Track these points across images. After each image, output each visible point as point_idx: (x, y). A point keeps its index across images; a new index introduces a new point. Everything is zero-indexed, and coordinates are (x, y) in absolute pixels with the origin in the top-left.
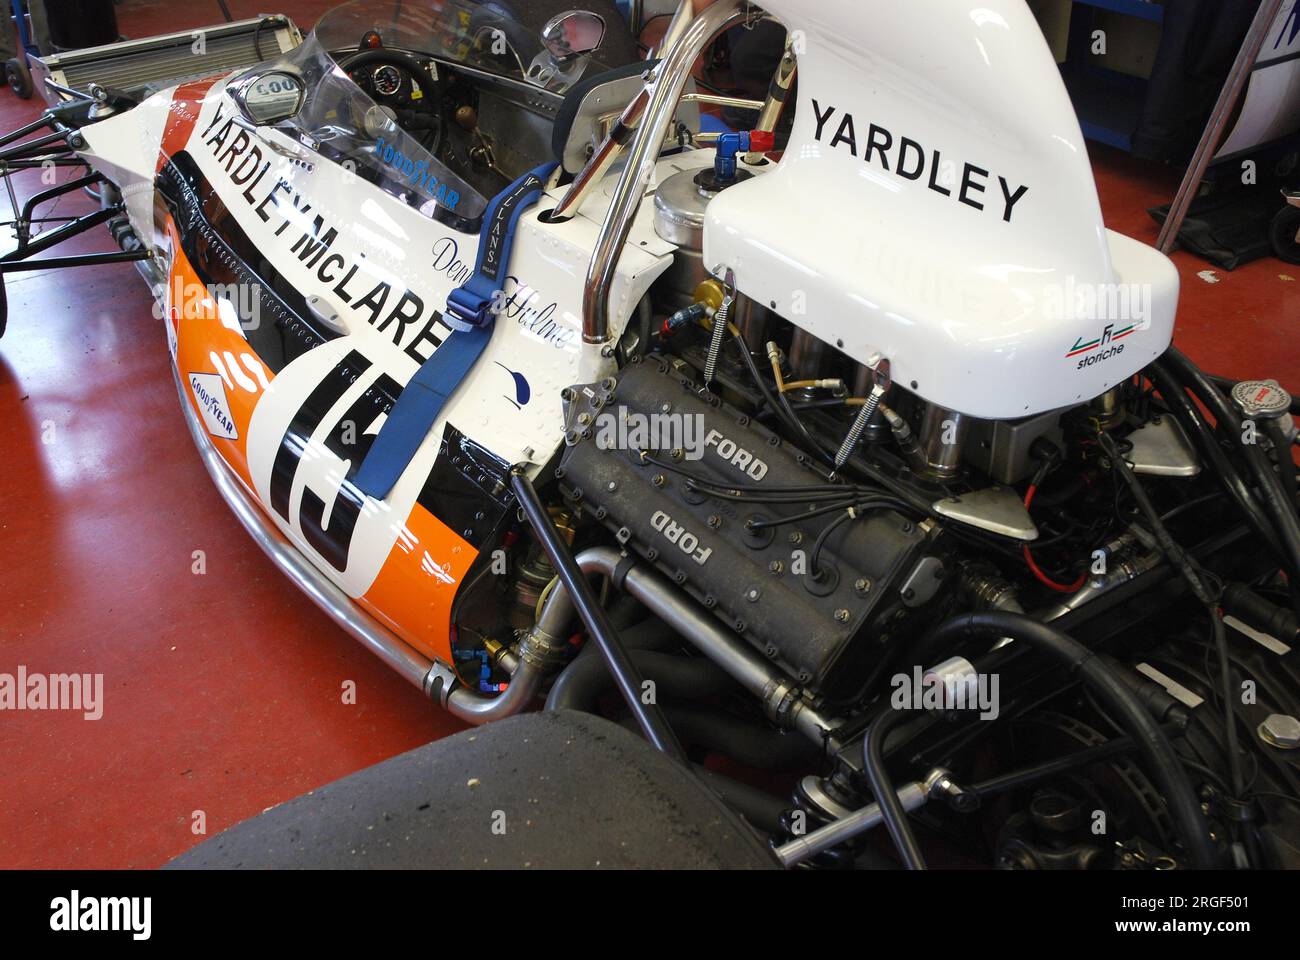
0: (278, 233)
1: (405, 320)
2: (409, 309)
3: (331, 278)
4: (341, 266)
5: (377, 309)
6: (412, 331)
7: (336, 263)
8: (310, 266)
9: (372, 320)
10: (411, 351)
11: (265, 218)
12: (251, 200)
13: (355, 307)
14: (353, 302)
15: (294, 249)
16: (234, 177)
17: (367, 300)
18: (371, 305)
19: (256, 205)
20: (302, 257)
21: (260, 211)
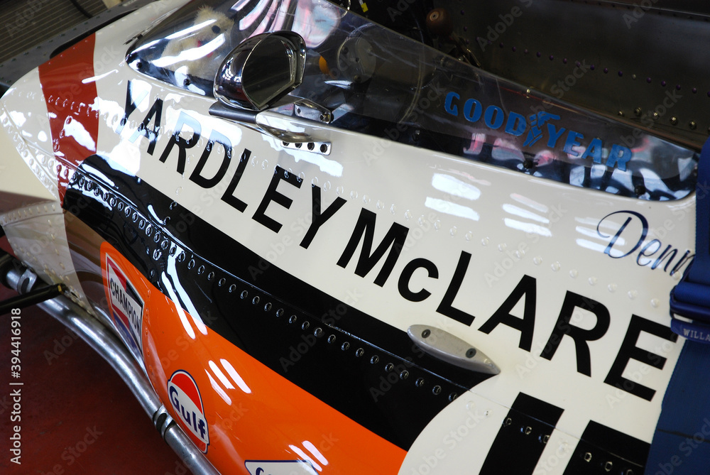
0: (306, 243)
1: (582, 338)
2: (583, 319)
3: (424, 295)
4: (433, 272)
5: (526, 327)
6: (604, 352)
7: (421, 272)
8: (381, 280)
9: (526, 344)
10: (615, 378)
11: (275, 226)
12: (241, 206)
13: (487, 328)
14: (480, 321)
15: (343, 262)
16: (196, 177)
17: (502, 316)
18: (513, 322)
19: (252, 209)
20: (362, 270)
21: (260, 217)
